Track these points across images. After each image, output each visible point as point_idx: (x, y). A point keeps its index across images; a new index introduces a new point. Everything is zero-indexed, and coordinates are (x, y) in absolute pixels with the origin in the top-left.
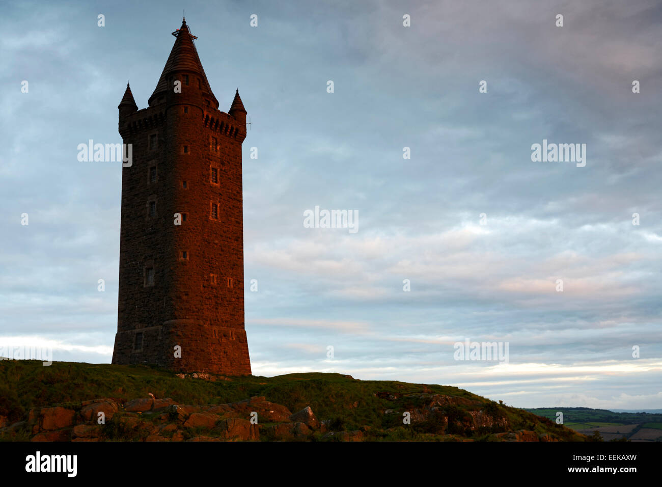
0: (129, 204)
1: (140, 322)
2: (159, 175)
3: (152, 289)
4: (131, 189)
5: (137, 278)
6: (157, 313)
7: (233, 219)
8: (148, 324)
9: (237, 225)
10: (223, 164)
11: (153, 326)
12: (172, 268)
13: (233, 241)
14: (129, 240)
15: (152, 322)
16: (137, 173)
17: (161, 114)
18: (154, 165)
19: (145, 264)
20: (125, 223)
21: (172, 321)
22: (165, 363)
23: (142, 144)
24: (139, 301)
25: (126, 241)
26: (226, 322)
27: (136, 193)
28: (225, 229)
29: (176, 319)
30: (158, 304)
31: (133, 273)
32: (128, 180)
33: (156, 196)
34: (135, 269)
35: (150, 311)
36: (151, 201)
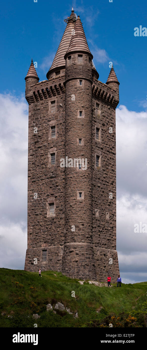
0: (34, 155)
1: (45, 243)
2: (58, 132)
3: (53, 219)
4: (35, 143)
5: (42, 210)
6: (58, 236)
7: (110, 168)
8: (51, 244)
9: (112, 172)
10: (103, 125)
11: (55, 245)
12: (71, 204)
13: (110, 185)
14: (35, 181)
15: (54, 243)
16: (41, 131)
17: (60, 84)
18: (54, 125)
19: (48, 200)
20: (31, 169)
21: (72, 243)
22: (68, 273)
23: (44, 108)
24: (43, 227)
25: (33, 182)
26: (105, 244)
27: (40, 146)
28: (105, 176)
29: (75, 242)
30: (59, 230)
31: (38, 206)
32: (33, 136)
33: (56, 149)
34: (40, 204)
35: (52, 235)
36: (52, 152)
